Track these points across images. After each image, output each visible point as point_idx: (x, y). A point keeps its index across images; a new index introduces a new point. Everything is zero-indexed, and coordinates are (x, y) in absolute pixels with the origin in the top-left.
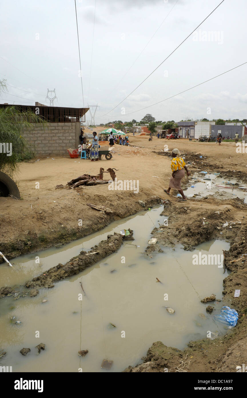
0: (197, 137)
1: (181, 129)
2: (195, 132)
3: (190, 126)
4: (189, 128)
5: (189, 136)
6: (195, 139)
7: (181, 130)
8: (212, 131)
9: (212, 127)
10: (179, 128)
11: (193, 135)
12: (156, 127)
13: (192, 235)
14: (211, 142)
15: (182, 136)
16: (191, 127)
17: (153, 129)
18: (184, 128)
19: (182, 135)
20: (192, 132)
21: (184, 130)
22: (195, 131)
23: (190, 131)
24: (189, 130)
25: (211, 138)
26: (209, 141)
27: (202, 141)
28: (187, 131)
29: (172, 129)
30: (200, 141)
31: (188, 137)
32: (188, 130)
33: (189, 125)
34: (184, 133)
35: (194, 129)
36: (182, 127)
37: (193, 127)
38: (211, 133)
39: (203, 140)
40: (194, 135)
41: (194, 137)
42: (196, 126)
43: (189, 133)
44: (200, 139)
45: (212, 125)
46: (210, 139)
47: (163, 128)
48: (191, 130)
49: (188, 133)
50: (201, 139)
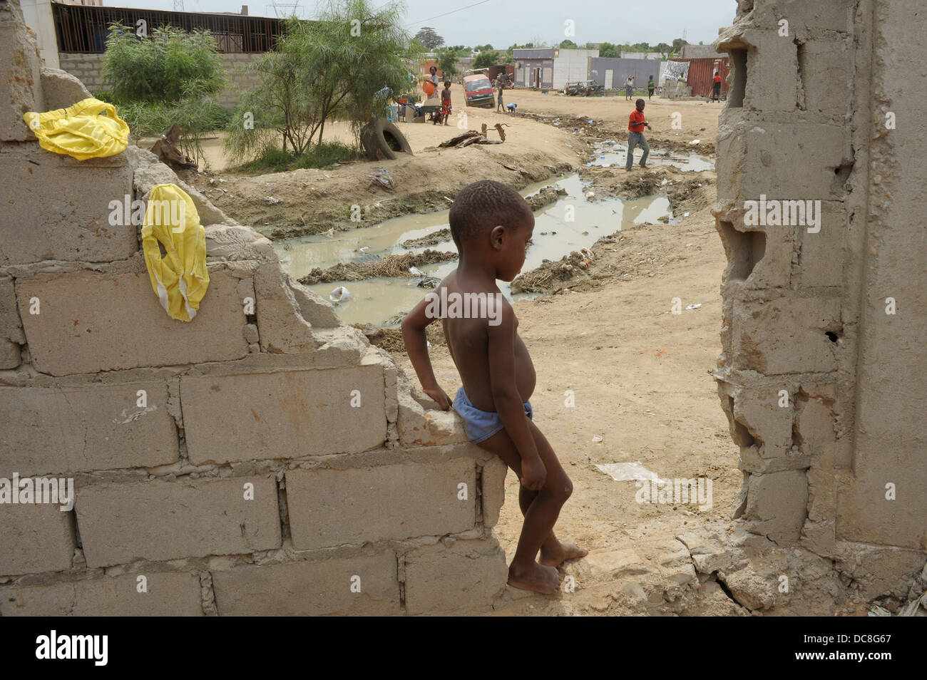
0: (559, 84)
1: (520, 67)
2: (554, 74)
3: (542, 60)
4: (540, 65)
5: (540, 84)
6: (555, 90)
7: (522, 69)
8: (594, 71)
9: (593, 63)
10: (517, 65)
11: (550, 82)
12: (457, 61)
13: (632, 188)
14: (593, 96)
15: (524, 82)
16: (545, 62)
17: (449, 67)
18: (529, 65)
19: (522, 81)
20: (546, 72)
21: (528, 69)
22: (554, 71)
23: (542, 71)
24: (541, 69)
25: (593, 87)
26: (588, 95)
27: (571, 95)
28: (536, 71)
29: (499, 67)
30: (567, 94)
31: (538, 86)
32: (539, 69)
33: (539, 58)
34: (527, 75)
35: (552, 66)
36: (522, 62)
37: (550, 62)
38: (591, 76)
39: (574, 91)
40: (552, 81)
41: (551, 85)
42: (556, 60)
43: (540, 77)
44: (567, 90)
45: (592, 59)
46: (590, 90)
47: (474, 63)
48: (545, 69)
49: (538, 77)
50: (570, 89)
